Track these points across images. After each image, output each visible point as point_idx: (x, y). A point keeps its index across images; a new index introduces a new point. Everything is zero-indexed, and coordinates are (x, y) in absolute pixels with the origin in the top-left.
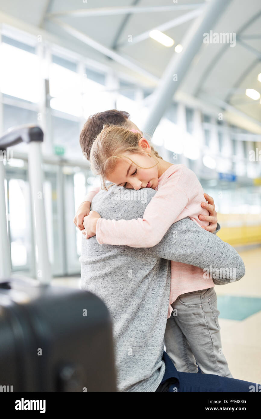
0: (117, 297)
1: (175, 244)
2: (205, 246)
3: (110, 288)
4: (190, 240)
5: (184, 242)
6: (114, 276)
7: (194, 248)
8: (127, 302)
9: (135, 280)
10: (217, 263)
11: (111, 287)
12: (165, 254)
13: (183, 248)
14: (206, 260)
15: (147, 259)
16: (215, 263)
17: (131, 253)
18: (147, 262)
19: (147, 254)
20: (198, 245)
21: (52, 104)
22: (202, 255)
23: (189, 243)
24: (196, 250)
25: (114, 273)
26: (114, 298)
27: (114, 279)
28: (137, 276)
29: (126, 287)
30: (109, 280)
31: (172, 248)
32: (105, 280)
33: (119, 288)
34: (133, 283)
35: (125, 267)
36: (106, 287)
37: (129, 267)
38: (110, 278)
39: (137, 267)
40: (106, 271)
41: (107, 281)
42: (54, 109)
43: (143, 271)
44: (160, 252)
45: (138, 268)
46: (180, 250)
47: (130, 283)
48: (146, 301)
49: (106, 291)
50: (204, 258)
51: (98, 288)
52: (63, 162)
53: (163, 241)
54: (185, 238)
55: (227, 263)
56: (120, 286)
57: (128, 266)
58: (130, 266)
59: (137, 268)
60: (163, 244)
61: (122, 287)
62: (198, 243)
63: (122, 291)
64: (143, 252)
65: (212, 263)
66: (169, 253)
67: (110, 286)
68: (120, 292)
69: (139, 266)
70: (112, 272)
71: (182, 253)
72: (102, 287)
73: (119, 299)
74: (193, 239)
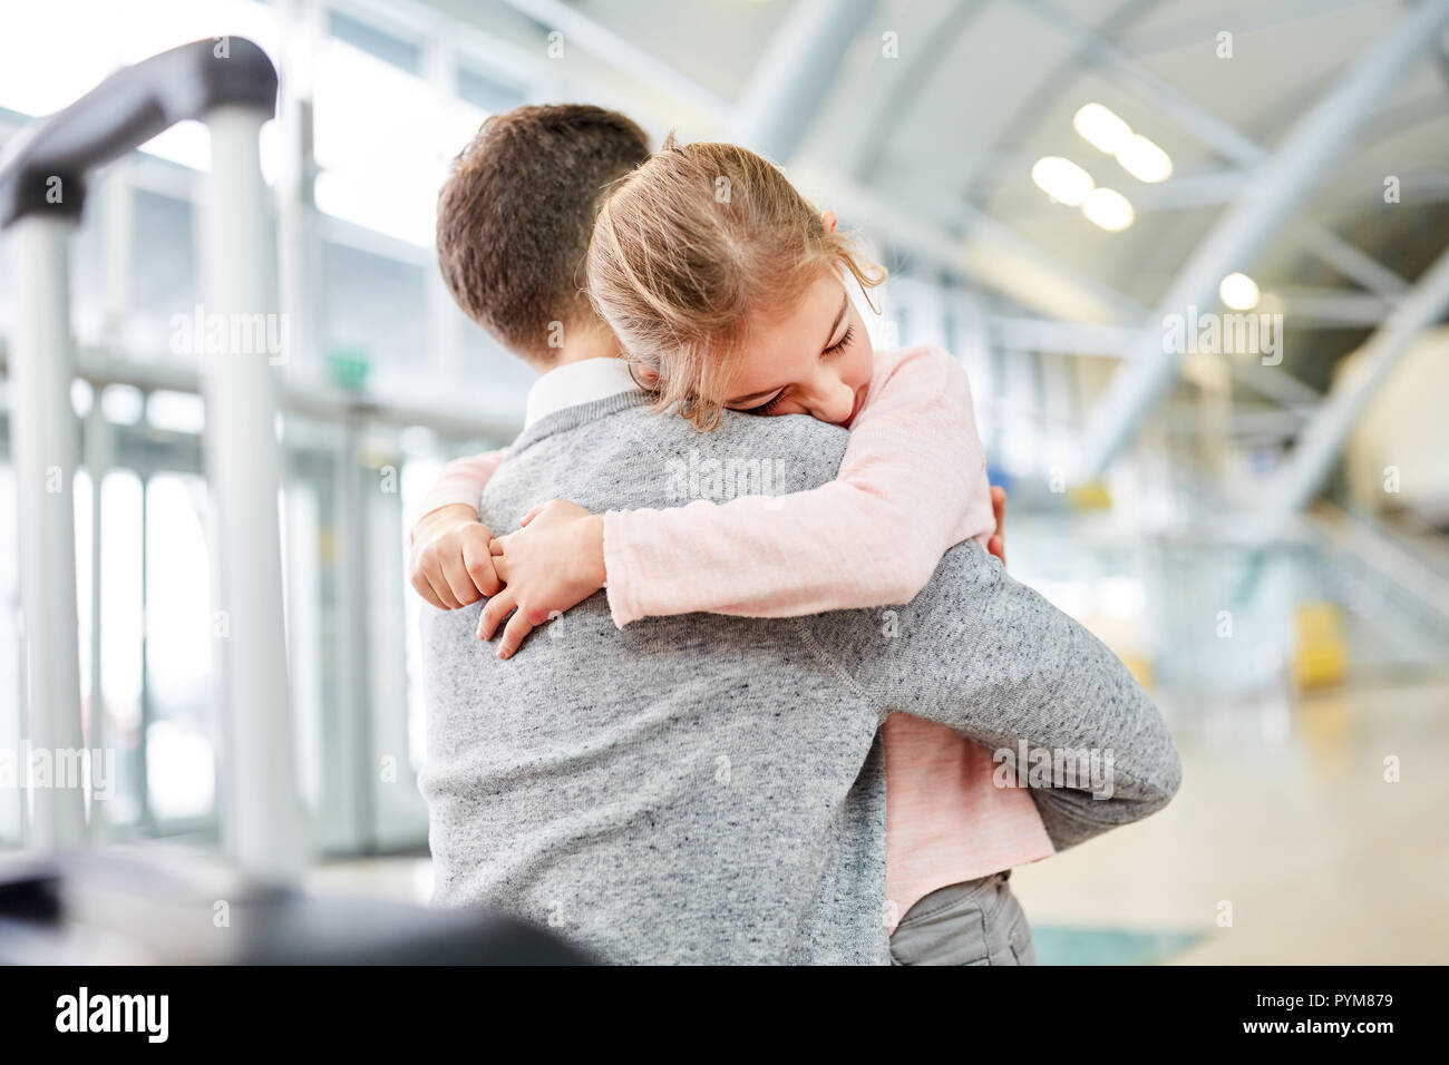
0: (706, 923)
1: (960, 641)
2: (1068, 652)
3: (671, 882)
4: (1015, 624)
5: (994, 633)
6: (693, 817)
7: (1033, 658)
8: (754, 940)
9: (792, 825)
10: (1107, 724)
11: (673, 876)
12: (920, 689)
13: (992, 660)
14: (1073, 712)
15: (844, 719)
16: (1102, 723)
17: (777, 696)
18: (845, 738)
19: (844, 699)
20: (1045, 646)
21: (326, 196)
22: (1062, 691)
23: (1013, 638)
24: (1042, 666)
25: (693, 800)
26: (691, 929)
27: (691, 836)
28: (802, 805)
29: (753, 864)
30: (662, 845)
31: (949, 661)
32: (639, 844)
33: (713, 877)
34: (783, 839)
35: (748, 769)
36: (644, 882)
37: (765, 766)
38: (670, 830)
39: (804, 761)
40: (645, 799)
41: (651, 847)
42: (330, 217)
43: (828, 783)
44: (901, 681)
45: (805, 766)
46: (982, 668)
47: (771, 844)
48: (815, 933)
49: (649, 901)
50: (1066, 702)
51: (595, 891)
52: (363, 412)
53: (913, 631)
54: (996, 617)
55: (1138, 729)
56: (725, 861)
57: (761, 759)
58: (770, 757)
59: (800, 766)
60: (913, 643)
61: (731, 867)
62: (1043, 637)
63: (730, 889)
64: (827, 687)
65: (1093, 724)
66: (937, 684)
67: (668, 869)
68: (723, 891)
69: (812, 759)
70: (682, 796)
71: (991, 680)
72: (622, 883)
73: (716, 931)
74: (1024, 621)
